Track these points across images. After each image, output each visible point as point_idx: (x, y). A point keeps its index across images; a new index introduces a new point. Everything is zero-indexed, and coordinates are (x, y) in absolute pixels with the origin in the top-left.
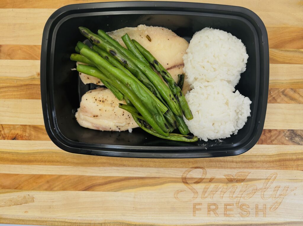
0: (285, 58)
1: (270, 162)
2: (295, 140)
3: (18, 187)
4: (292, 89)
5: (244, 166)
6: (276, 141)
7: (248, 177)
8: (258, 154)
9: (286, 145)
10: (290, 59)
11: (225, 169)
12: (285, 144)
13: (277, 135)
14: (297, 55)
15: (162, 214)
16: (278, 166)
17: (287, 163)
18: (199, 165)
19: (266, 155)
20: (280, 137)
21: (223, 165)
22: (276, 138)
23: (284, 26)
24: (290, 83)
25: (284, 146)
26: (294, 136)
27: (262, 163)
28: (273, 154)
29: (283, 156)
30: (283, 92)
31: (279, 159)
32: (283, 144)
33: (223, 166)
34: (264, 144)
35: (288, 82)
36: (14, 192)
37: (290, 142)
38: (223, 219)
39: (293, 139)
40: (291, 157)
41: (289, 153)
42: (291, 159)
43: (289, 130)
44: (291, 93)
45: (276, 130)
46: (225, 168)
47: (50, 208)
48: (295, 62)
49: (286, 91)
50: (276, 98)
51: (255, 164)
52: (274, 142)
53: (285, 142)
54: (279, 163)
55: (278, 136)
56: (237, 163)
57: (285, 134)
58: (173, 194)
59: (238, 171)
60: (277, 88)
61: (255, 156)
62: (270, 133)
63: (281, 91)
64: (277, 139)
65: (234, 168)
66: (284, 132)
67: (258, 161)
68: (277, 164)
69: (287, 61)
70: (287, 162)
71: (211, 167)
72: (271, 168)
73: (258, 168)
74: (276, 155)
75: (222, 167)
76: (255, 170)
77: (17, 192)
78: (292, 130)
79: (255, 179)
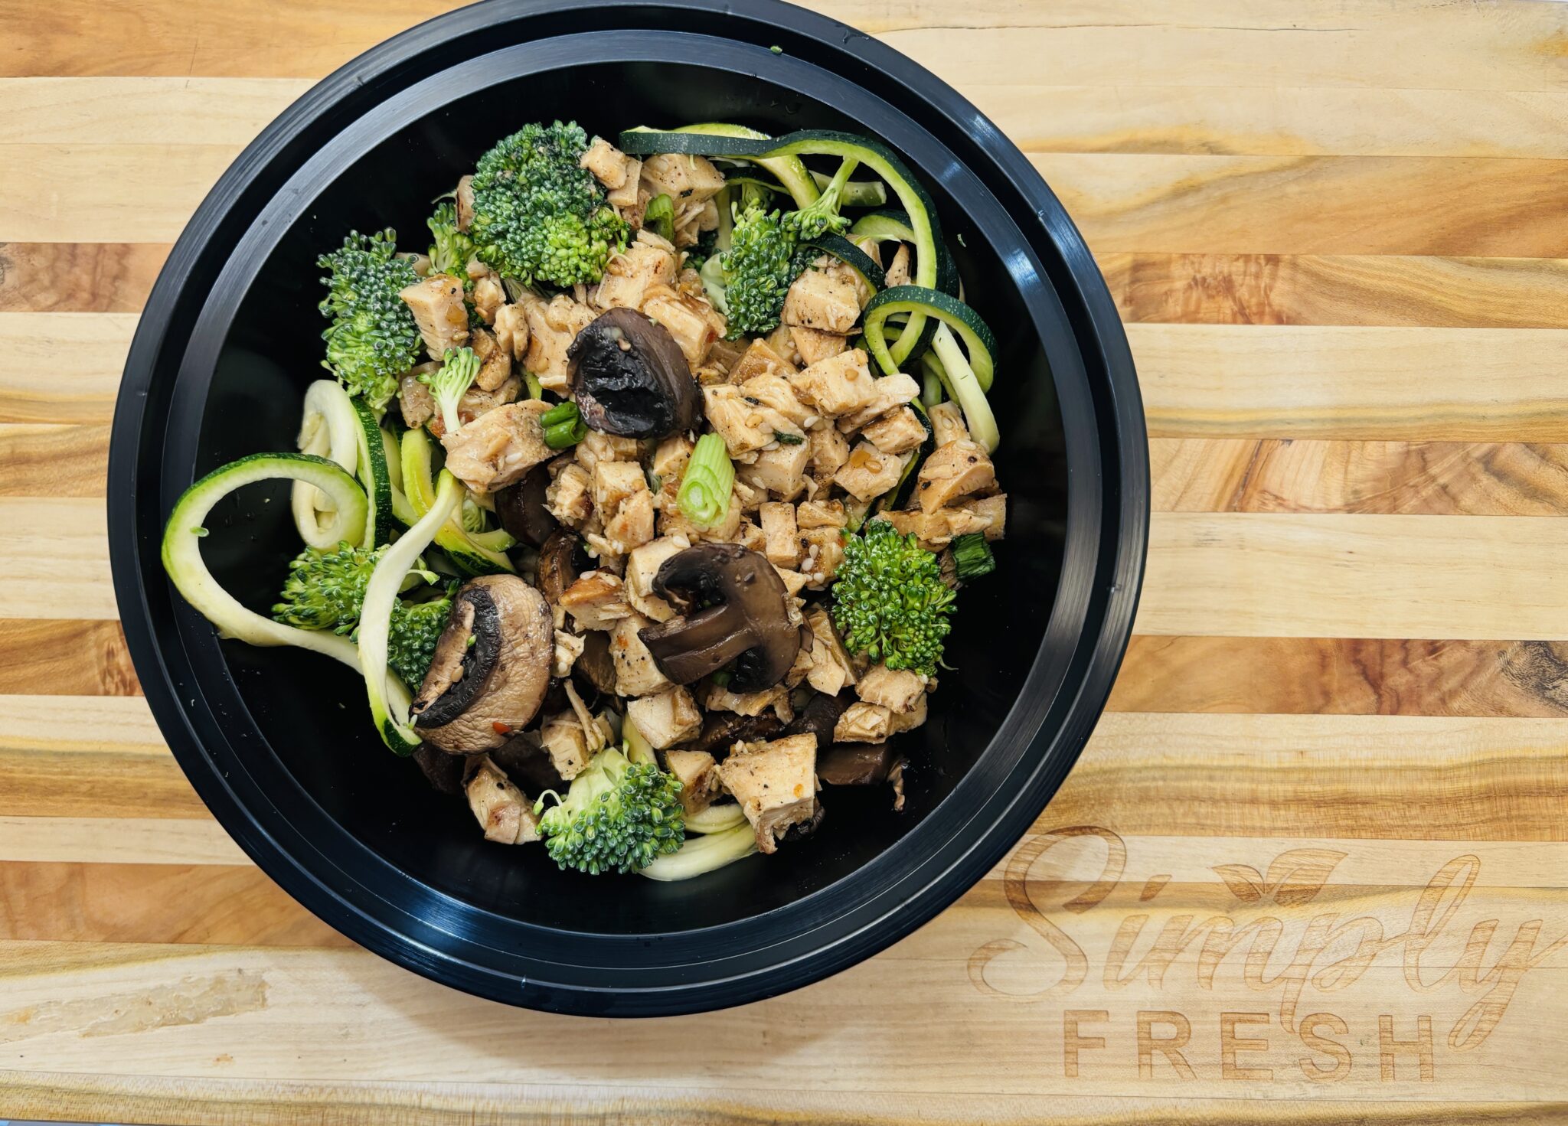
0: (1490, 299)
1: (1440, 801)
2: (1559, 691)
3: (186, 932)
4: (1528, 445)
5: (1312, 824)
6: (1465, 695)
7: (1336, 879)
8: (1377, 764)
9: (1517, 715)
10: (1513, 306)
11: (1216, 835)
12: (1511, 715)
13: (1468, 670)
14: (1543, 283)
15: (907, 1067)
16: (1482, 822)
17: (1528, 805)
18: (1088, 821)
19: (1422, 769)
20: (1483, 679)
21: (1206, 818)
22: (1463, 685)
23: (1474, 152)
24: (1520, 416)
25: (1503, 721)
26: (1553, 671)
27: (1401, 806)
28: (1456, 761)
29: (1503, 773)
30: (1488, 461)
31: (1487, 786)
32: (1500, 710)
33: (1209, 822)
34: (1408, 713)
35: (1506, 411)
36: (167, 955)
37: (1535, 704)
38: (1217, 1094)
39: (1550, 687)
40: (1542, 777)
41: (1531, 755)
42: (1543, 785)
43: (1527, 644)
44: (1527, 465)
45: (1464, 643)
46: (1217, 830)
47: (346, 1035)
48: (1536, 319)
49: (1502, 458)
50: (1454, 489)
51: (1366, 812)
52: (1455, 705)
53: (1512, 701)
54: (1486, 805)
55: (1475, 672)
56: (1279, 810)
57: (1509, 663)
58: (965, 964)
59: (1282, 849)
60: (1460, 439)
61: (1367, 769)
62: (1435, 659)
63: (1477, 454)
64: (1472, 687)
65: (1264, 832)
66: (1502, 653)
67: (1383, 798)
68: (1475, 814)
69: (1501, 315)
70: (1527, 800)
71: (1149, 826)
72: (1447, 834)
73: (1381, 831)
74: (1469, 765)
75: (1203, 827)
76: (1369, 842)
77: (184, 954)
78: (1540, 643)
79: (1371, 887)
